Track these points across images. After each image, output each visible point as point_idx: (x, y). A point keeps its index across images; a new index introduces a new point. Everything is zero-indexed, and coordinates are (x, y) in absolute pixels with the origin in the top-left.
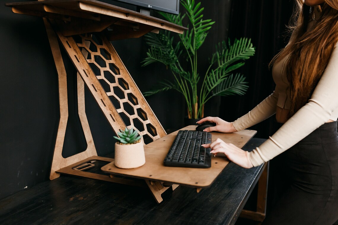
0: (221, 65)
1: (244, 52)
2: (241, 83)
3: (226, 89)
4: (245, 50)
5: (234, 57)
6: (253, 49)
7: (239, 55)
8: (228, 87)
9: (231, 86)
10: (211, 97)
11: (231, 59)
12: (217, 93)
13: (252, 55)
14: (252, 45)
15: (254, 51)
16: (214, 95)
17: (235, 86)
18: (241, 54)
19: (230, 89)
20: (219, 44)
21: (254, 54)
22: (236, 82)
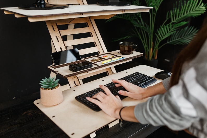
0: (173, 20)
1: (194, 10)
2: (194, 34)
3: (179, 39)
4: (195, 9)
5: (185, 14)
6: (204, 8)
7: (190, 13)
8: (181, 37)
9: (184, 36)
10: (165, 44)
11: (182, 16)
12: (170, 42)
13: (203, 13)
14: (203, 4)
15: (205, 9)
16: (168, 43)
17: (187, 37)
18: (191, 12)
19: (182, 39)
20: (176, 2)
21: (204, 12)
22: (189, 33)
